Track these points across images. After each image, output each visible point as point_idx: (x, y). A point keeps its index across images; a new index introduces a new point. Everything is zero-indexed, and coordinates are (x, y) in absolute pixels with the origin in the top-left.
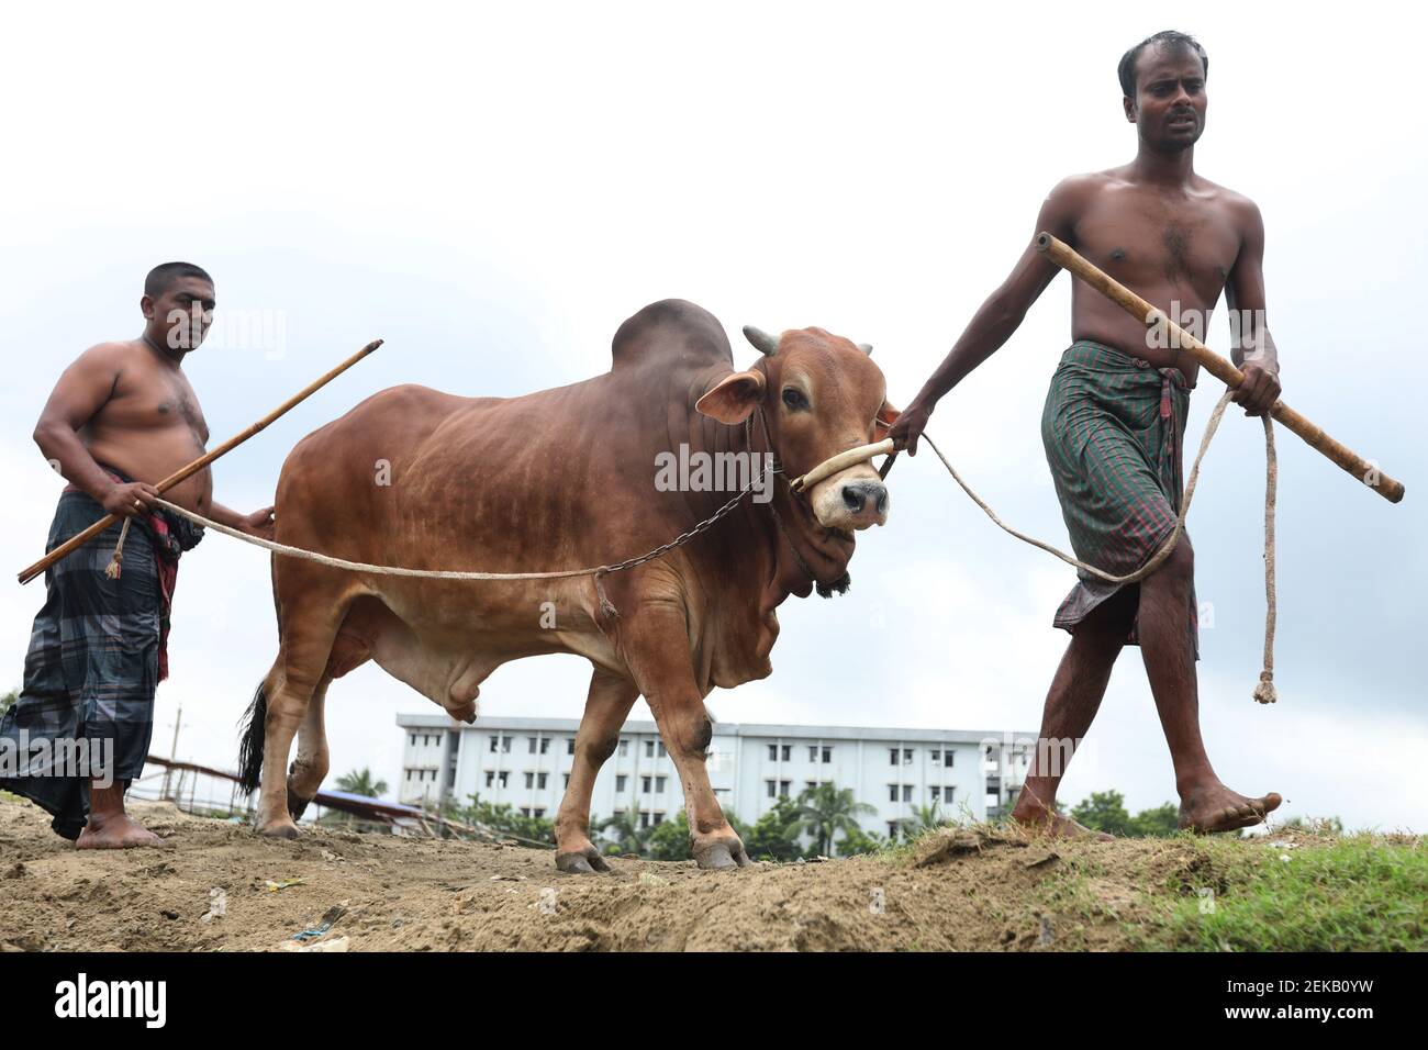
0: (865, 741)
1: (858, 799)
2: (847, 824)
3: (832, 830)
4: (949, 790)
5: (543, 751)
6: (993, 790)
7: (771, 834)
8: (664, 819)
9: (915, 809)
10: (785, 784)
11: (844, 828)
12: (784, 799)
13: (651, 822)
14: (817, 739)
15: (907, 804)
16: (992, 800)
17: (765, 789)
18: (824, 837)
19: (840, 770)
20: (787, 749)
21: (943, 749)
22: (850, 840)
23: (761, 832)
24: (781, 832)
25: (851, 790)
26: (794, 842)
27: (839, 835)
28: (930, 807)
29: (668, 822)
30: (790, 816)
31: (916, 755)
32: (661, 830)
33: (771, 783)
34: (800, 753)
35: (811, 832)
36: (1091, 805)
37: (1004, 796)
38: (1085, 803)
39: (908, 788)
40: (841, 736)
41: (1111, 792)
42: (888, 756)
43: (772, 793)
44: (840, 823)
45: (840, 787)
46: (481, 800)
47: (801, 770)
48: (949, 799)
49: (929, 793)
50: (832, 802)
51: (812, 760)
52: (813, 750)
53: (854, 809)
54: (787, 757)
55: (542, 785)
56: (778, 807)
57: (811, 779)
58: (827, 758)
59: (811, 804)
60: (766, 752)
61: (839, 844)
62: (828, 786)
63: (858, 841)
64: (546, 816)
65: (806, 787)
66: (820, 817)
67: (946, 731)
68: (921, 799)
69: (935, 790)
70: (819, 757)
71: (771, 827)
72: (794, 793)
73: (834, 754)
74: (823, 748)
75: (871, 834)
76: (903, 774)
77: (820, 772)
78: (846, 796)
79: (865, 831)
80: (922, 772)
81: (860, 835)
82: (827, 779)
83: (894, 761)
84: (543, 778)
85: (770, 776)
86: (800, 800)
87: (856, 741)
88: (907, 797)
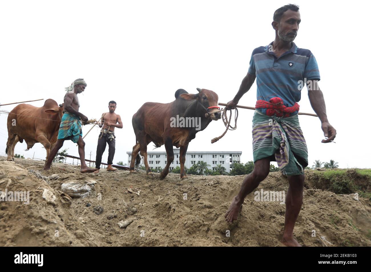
0: (208, 154)
1: (207, 164)
2: (206, 168)
3: (203, 169)
4: (223, 162)
5: (152, 157)
6: (231, 161)
7: (192, 170)
8: (174, 168)
9: (217, 165)
10: (194, 162)
11: (205, 169)
12: (194, 164)
13: (171, 169)
14: (200, 154)
15: (216, 164)
16: (231, 163)
17: (191, 162)
18: (202, 170)
19: (204, 159)
20: (195, 156)
21: (222, 155)
22: (206, 171)
23: (191, 170)
24: (194, 170)
25: (206, 162)
26: (196, 172)
27: (204, 170)
28: (220, 165)
29: (174, 169)
30: (195, 167)
31: (217, 156)
32: (173, 170)
33: (192, 162)
34: (197, 156)
35: (199, 170)
36: (248, 163)
37: (233, 162)
38: (247, 163)
39: (216, 162)
40: (204, 153)
41: (252, 161)
42: (212, 156)
43: (192, 163)
44: (204, 168)
45: (204, 162)
46: (142, 166)
47: (197, 159)
48: (223, 163)
49: (220, 162)
50: (203, 165)
51: (199, 157)
52: (199, 156)
53: (207, 166)
54: (195, 157)
55: (152, 163)
56: (193, 166)
57: (199, 160)
58: (202, 157)
59: (199, 165)
60: (191, 156)
61: (204, 171)
62: (202, 162)
63: (208, 171)
64: (153, 168)
65: (198, 162)
66: (201, 167)
67: (222, 152)
68: (218, 163)
69: (221, 162)
70: (200, 157)
71: (192, 169)
72: (196, 163)
73: (203, 156)
74: (201, 155)
75: (210, 169)
76: (215, 159)
77: (201, 159)
78: (205, 163)
79: (209, 169)
80: (218, 159)
81: (208, 170)
82: (202, 161)
83: (213, 157)
84: (152, 162)
85: (192, 160)
86: (197, 164)
87: (207, 154)
88: (216, 163)
